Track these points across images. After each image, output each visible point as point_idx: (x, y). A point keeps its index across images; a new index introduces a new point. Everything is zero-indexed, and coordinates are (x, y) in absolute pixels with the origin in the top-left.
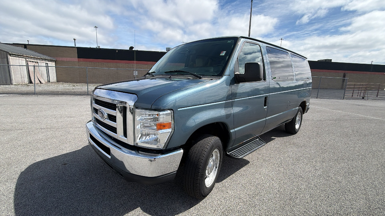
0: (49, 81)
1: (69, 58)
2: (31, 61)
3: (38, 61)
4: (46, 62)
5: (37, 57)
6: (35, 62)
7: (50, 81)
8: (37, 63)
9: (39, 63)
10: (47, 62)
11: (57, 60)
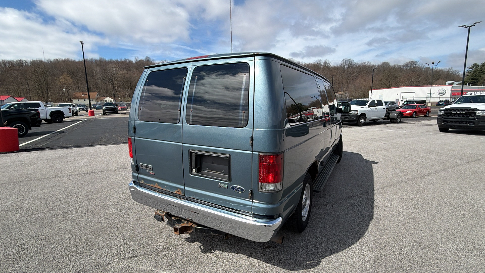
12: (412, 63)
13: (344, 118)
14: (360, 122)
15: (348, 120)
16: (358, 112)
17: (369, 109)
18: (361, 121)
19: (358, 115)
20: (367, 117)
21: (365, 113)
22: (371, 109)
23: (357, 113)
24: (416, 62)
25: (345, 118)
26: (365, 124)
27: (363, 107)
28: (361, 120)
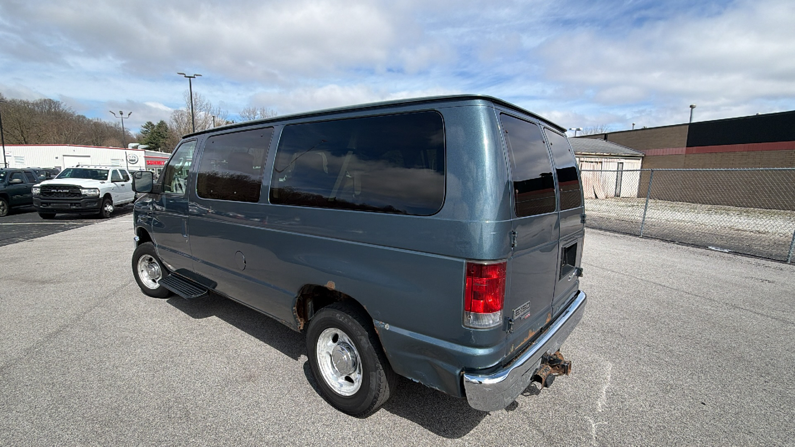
0: (617, 195)
1: (668, 149)
2: (588, 160)
3: (603, 160)
4: (620, 162)
5: (602, 154)
6: (595, 162)
7: (621, 195)
8: (599, 163)
9: (603, 163)
10: (622, 161)
11: (647, 155)
12: (50, 102)
13: (69, 204)
14: (106, 211)
15: (80, 208)
16: (99, 191)
17: (113, 185)
18: (106, 209)
19: (100, 197)
20: (113, 200)
21: (109, 192)
22: (115, 184)
23: (98, 193)
24: (57, 102)
25: (71, 204)
26: (113, 215)
27: (104, 183)
28: (106, 206)
